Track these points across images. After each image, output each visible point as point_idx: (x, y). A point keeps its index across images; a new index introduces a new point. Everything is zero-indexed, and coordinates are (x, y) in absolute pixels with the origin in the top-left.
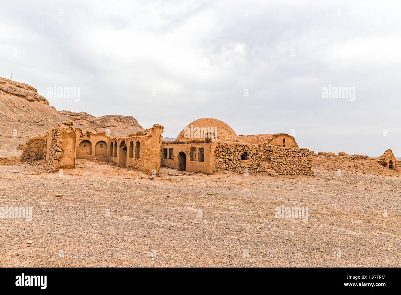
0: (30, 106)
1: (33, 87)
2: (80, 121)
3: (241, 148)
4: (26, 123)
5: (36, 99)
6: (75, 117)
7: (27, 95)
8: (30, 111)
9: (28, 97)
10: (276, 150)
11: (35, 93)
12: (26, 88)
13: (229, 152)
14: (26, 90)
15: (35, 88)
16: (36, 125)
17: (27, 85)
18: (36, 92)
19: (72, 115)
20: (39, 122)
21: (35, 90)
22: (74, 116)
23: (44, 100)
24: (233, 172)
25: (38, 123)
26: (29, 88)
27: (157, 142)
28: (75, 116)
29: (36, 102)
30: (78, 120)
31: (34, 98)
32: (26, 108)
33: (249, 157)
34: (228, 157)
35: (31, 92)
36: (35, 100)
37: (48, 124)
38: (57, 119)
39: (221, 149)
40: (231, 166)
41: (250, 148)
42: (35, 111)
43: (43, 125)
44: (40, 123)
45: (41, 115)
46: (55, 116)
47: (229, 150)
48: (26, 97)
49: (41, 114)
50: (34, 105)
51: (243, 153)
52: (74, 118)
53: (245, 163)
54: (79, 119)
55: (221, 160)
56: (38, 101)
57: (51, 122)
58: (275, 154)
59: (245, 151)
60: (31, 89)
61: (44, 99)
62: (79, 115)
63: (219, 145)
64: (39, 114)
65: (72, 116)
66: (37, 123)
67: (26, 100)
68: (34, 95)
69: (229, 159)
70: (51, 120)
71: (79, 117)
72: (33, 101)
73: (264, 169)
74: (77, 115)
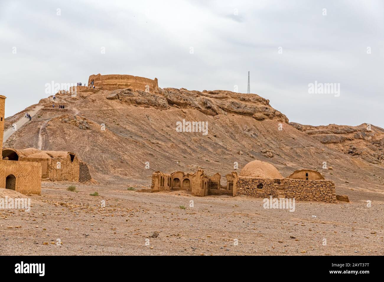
0: (258, 128)
1: (264, 98)
2: (353, 142)
3: (257, 181)
4: (248, 154)
5: (268, 115)
6: (343, 136)
7: (255, 112)
8: (257, 136)
9: (256, 114)
10: (291, 182)
11: (267, 106)
12: (253, 101)
13: (247, 184)
14: (253, 104)
15: (266, 99)
16: (262, 156)
17: (255, 95)
18: (268, 104)
19: (339, 133)
20: (265, 152)
21: (266, 101)
22: (342, 133)
23: (280, 116)
24: (250, 196)
25: (265, 154)
26: (257, 100)
27: (199, 179)
28: (344, 133)
29: (267, 120)
30: (350, 140)
31: (264, 114)
32: (252, 133)
33: (264, 187)
34: (247, 187)
35: (261, 105)
36: (266, 117)
37: (281, 154)
38: (296, 145)
39: (241, 182)
40: (248, 192)
41: (265, 181)
42: (264, 135)
43: (272, 157)
44: (268, 153)
45: (272, 141)
46: (294, 140)
47: (247, 182)
48: (253, 115)
49: (272, 139)
50: (263, 126)
51: (259, 184)
52: (342, 138)
53: (260, 191)
54: (351, 138)
55: (241, 188)
56: (271, 118)
57: (286, 151)
58: (290, 185)
59: (260, 183)
60: (260, 102)
61: (279, 114)
62: (352, 132)
63: (240, 180)
64: (269, 138)
65: (337, 135)
66: (263, 154)
67: (254, 119)
68: (265, 109)
69: (247, 188)
70: (287, 147)
71: (350, 136)
72: (264, 119)
73: (277, 195)
74: (348, 133)
